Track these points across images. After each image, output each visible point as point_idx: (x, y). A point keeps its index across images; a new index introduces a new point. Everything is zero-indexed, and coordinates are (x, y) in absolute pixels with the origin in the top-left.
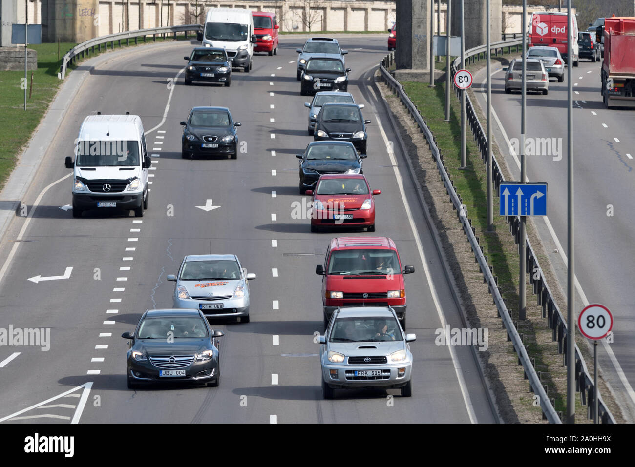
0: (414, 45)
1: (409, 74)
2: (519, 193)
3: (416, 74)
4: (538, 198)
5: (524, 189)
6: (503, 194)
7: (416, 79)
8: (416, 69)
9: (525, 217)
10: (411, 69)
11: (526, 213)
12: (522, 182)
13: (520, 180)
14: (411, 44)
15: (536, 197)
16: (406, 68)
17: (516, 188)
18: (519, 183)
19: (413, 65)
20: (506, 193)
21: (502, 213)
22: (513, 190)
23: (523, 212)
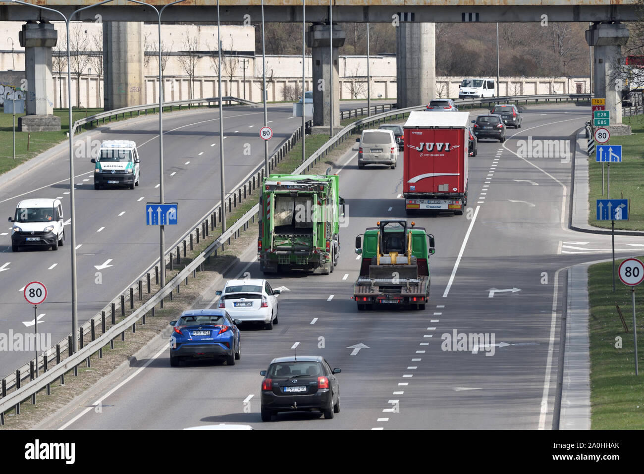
0: (324, 109)
1: (321, 129)
2: (159, 210)
3: (326, 129)
5: (162, 207)
6: (148, 211)
7: (326, 133)
8: (326, 126)
9: (163, 226)
10: (323, 125)
12: (160, 203)
13: (159, 202)
14: (322, 108)
16: (319, 125)
17: (157, 207)
18: (159, 203)
19: (324, 123)
20: (150, 210)
21: (148, 223)
22: (155, 208)
23: (162, 222)
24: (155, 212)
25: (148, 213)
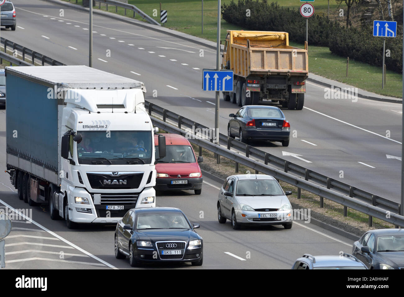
2: (216, 76)
4: (227, 80)
5: (219, 74)
6: (205, 77)
9: (219, 92)
11: (220, 89)
13: (216, 68)
15: (226, 79)
17: (214, 74)
18: (215, 70)
20: (208, 76)
21: (205, 89)
22: (212, 74)
23: (218, 89)
24: (212, 79)
25: (205, 79)
